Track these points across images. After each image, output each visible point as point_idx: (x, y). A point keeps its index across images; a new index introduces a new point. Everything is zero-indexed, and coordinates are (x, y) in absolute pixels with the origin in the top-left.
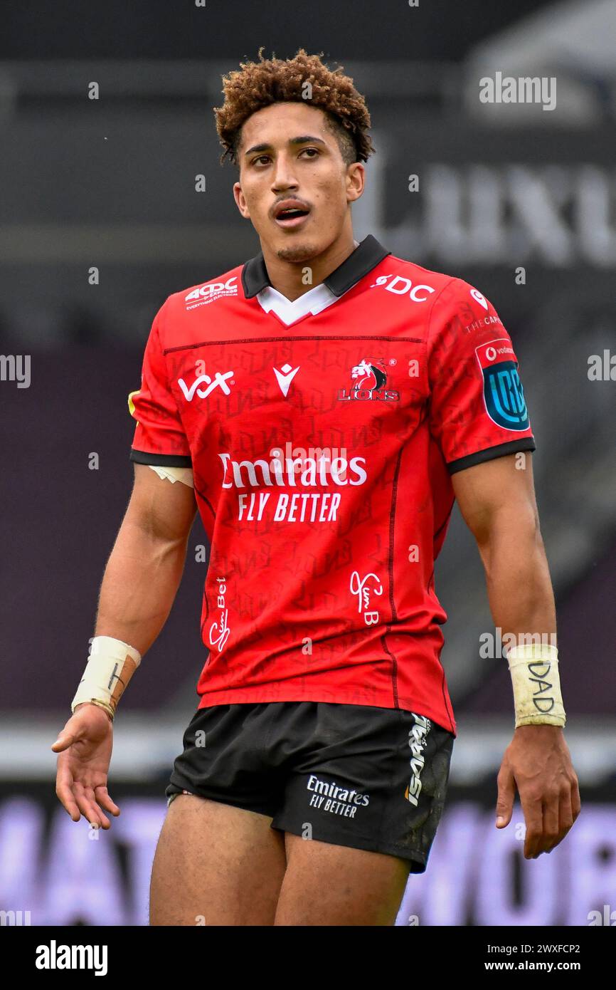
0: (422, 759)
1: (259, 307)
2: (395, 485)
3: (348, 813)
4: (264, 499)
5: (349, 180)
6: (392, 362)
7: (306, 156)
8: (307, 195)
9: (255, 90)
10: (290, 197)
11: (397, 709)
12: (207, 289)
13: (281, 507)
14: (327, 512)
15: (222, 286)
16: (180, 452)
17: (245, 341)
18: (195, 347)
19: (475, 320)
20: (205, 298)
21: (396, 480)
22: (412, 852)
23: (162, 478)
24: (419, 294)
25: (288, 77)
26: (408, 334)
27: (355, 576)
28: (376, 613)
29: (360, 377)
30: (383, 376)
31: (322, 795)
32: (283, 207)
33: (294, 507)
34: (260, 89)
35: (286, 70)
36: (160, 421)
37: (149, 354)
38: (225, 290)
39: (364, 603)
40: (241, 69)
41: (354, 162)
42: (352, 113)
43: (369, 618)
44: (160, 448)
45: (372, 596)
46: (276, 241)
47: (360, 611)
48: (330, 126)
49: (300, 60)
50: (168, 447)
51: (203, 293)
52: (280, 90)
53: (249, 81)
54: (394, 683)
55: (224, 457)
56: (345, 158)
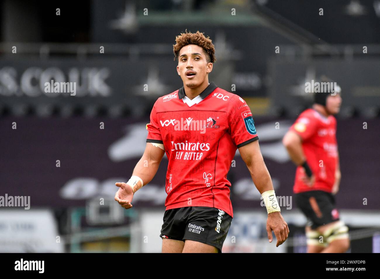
0: (221, 220)
1: (182, 101)
2: (217, 151)
3: (198, 233)
4: (182, 153)
5: (208, 67)
6: (218, 118)
7: (196, 59)
8: (195, 70)
9: (184, 40)
10: (191, 70)
11: (214, 208)
12: (169, 96)
13: (186, 156)
14: (198, 158)
15: (173, 95)
16: (159, 139)
17: (178, 111)
18: (165, 112)
19: (240, 106)
20: (168, 99)
21: (217, 149)
22: (217, 245)
23: (154, 145)
24: (226, 98)
25: (193, 38)
26: (222, 110)
27: (205, 174)
28: (210, 184)
29: (209, 122)
30: (215, 122)
31: (192, 228)
32: (189, 72)
33: (189, 156)
34: (185, 40)
35: (193, 36)
36: (154, 130)
37: (152, 113)
38: (174, 97)
39: (207, 181)
40: (181, 35)
41: (210, 62)
42: (210, 49)
43: (208, 185)
44: (153, 138)
45: (209, 179)
46: (186, 81)
47: (205, 183)
48: (204, 52)
49: (197, 34)
50: (156, 138)
51: (168, 98)
52: (191, 41)
53: (183, 38)
54: (213, 201)
55: (172, 142)
56: (207, 61)
